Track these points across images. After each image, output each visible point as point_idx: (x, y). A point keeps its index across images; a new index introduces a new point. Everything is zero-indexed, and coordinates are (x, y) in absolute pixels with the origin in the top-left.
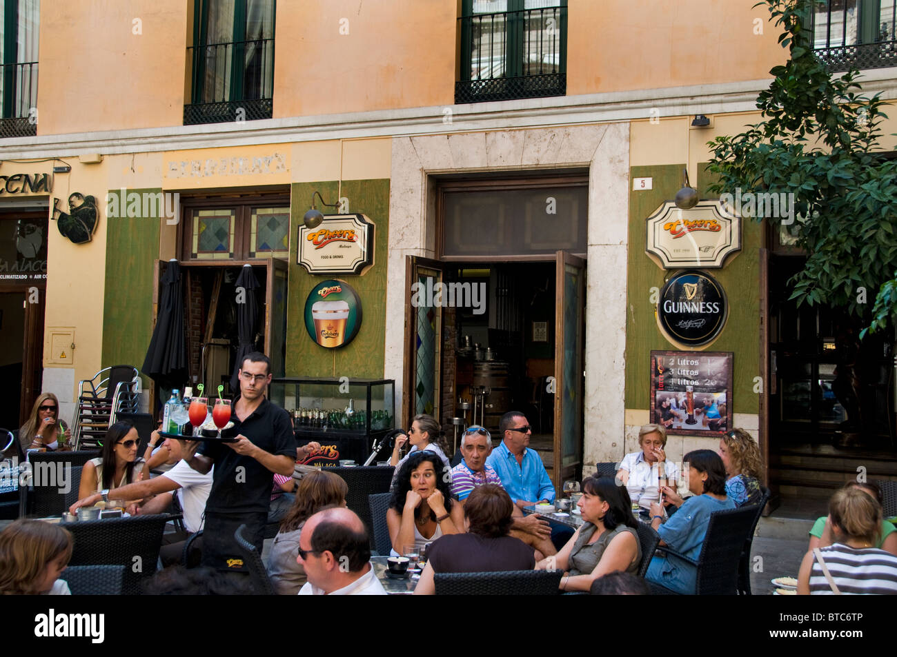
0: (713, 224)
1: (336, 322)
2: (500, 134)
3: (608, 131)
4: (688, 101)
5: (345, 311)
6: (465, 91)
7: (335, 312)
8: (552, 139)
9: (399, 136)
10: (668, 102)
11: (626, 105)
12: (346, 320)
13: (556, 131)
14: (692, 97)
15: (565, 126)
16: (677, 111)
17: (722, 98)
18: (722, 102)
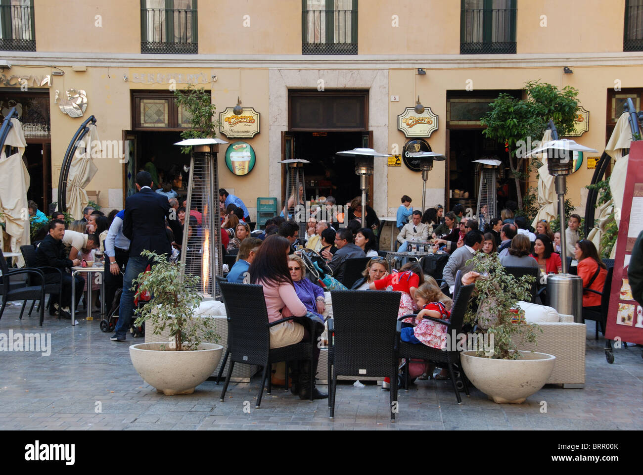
0: (429, 120)
1: (244, 162)
2: (326, 71)
3: (379, 73)
4: (415, 62)
5: (248, 157)
6: (307, 49)
7: (243, 157)
8: (352, 75)
9: (272, 69)
10: (406, 61)
11: (387, 62)
12: (249, 161)
13: (354, 71)
14: (417, 60)
15: (358, 69)
16: (410, 66)
17: (430, 61)
18: (430, 63)
